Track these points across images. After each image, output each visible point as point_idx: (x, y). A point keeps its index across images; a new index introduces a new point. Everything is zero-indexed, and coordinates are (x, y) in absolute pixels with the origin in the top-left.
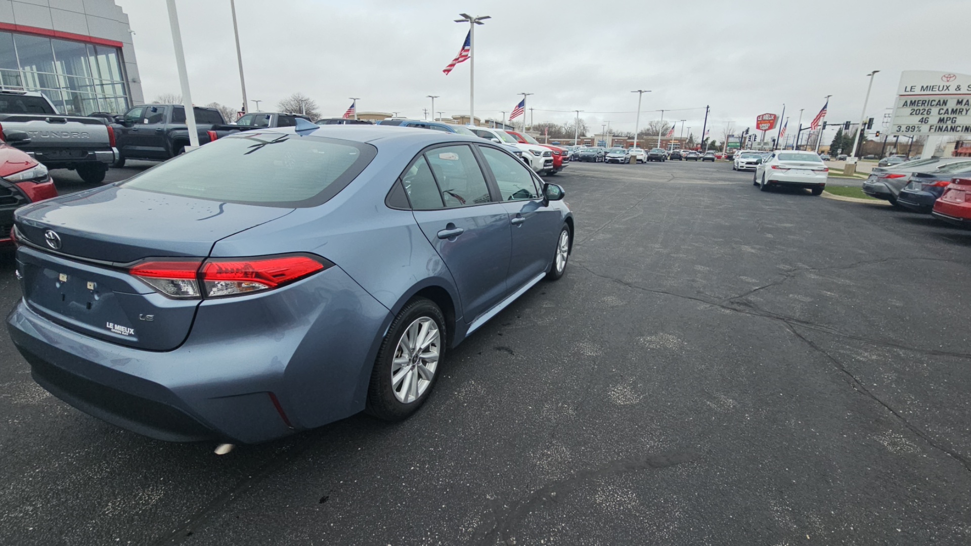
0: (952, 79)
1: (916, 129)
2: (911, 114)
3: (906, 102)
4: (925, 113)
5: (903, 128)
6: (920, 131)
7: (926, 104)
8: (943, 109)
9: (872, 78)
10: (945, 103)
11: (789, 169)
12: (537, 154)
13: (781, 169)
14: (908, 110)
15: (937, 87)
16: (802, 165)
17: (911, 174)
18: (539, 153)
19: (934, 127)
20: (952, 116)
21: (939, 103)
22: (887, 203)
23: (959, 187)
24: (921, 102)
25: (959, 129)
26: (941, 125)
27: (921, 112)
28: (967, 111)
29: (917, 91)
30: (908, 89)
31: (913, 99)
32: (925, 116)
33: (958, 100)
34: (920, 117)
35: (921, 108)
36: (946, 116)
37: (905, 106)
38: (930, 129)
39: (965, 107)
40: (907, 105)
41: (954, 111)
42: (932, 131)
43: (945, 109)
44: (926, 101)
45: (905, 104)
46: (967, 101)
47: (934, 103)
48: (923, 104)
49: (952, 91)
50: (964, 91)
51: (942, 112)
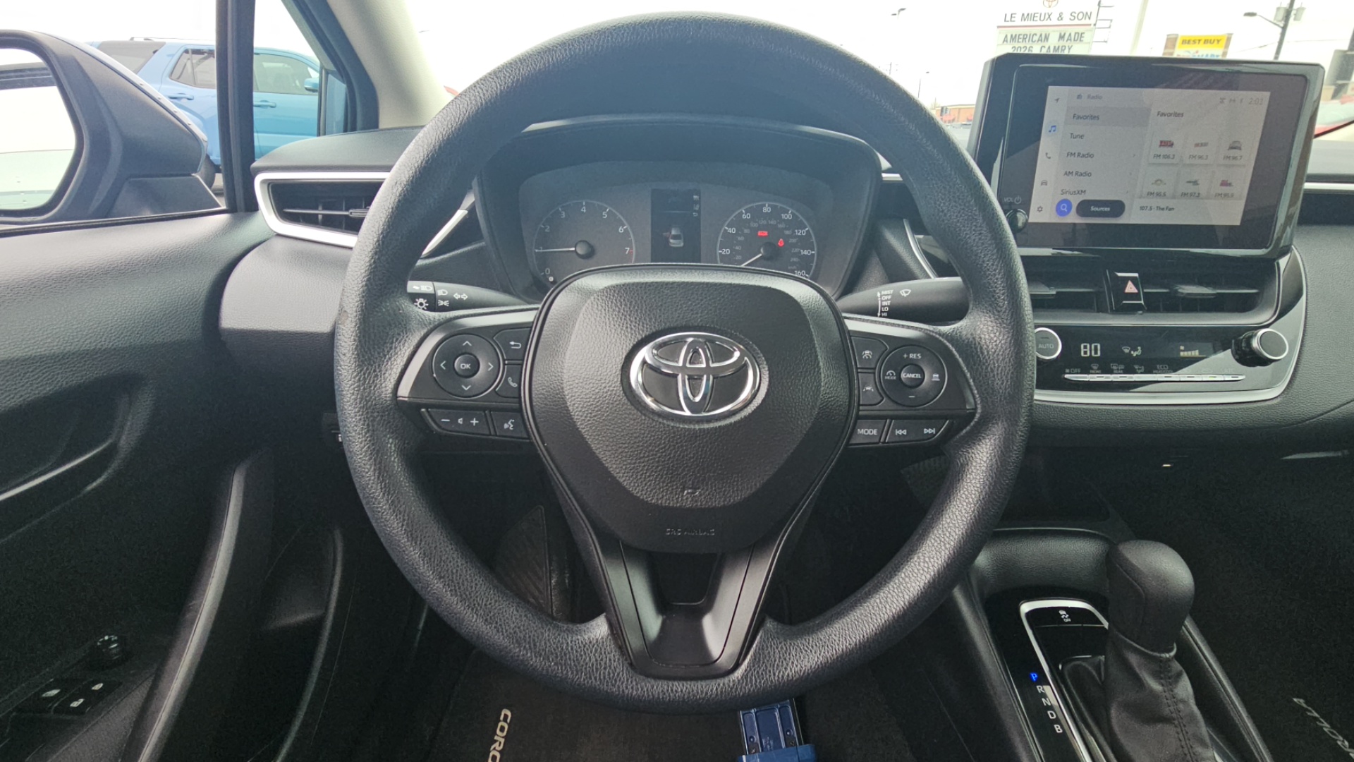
3: (1006, 36)
7: (1027, 40)
8: (1044, 47)
10: (1047, 38)
14: (1009, 48)
15: (1038, 15)
21: (1040, 40)
24: (1021, 37)
28: (1069, 49)
29: (1018, 21)
30: (1008, 18)
31: (1016, 31)
33: (1060, 34)
35: (1022, 45)
37: (1005, 43)
39: (1067, 44)
40: (1007, 41)
41: (1056, 49)
43: (1047, 47)
44: (1027, 35)
45: (1005, 40)
46: (1070, 35)
47: (1036, 38)
48: (1024, 39)
49: (1054, 21)
50: (1066, 21)
51: (1044, 50)
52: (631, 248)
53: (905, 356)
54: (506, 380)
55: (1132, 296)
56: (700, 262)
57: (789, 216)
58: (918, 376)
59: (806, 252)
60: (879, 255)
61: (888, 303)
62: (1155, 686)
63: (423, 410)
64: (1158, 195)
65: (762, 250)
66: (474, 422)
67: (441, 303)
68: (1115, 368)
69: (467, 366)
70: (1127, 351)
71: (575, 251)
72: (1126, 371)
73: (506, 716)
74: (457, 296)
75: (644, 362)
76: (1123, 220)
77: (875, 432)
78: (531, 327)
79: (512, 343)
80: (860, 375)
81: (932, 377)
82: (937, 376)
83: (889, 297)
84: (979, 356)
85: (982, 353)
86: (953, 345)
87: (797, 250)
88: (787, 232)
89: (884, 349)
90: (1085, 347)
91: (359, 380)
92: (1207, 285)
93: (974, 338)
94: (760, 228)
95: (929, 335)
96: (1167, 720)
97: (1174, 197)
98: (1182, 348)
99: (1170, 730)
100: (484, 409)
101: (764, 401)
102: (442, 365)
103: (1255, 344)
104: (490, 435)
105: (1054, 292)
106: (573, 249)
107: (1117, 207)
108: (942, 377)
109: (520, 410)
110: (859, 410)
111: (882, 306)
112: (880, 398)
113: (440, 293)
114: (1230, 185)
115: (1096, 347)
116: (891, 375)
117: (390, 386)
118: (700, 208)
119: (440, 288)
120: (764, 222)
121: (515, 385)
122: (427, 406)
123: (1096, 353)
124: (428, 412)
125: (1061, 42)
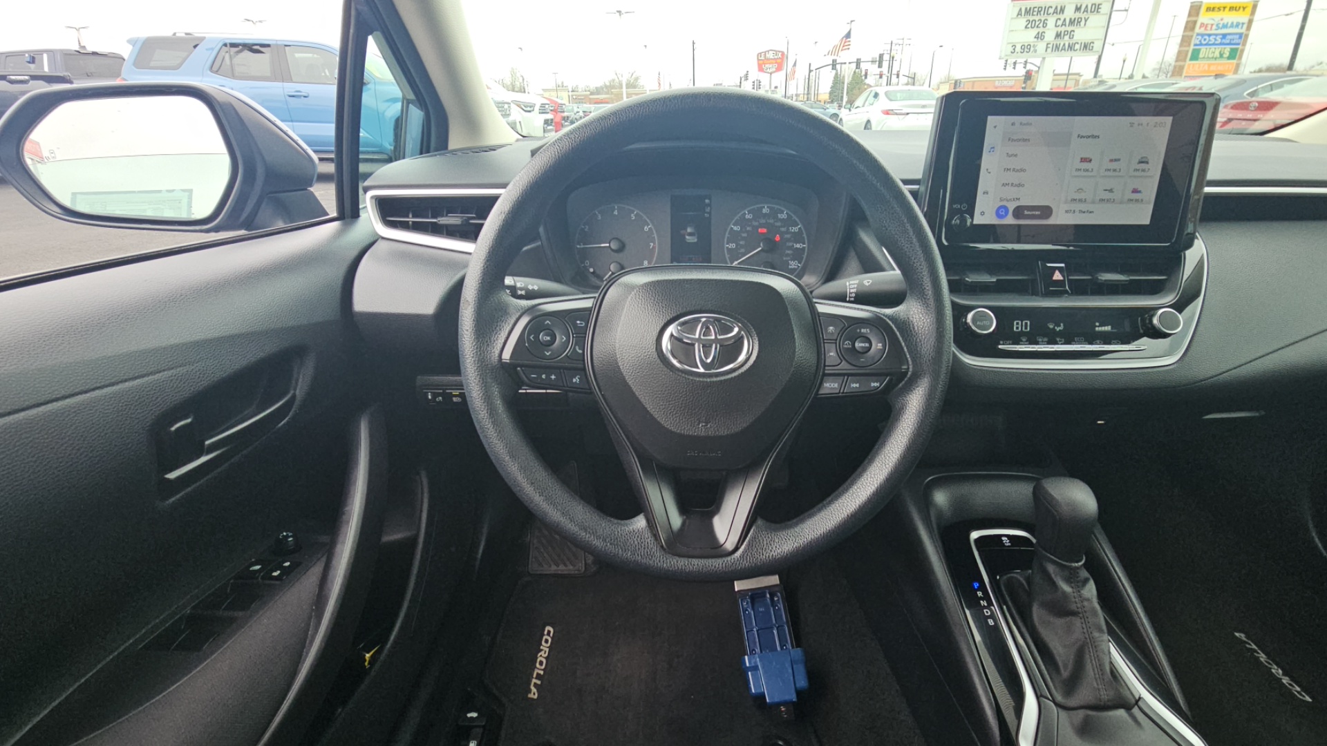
1: (1032, 49)
2: (1026, 27)
3: (1021, 9)
4: (1041, 25)
5: (1018, 49)
6: (1035, 51)
7: (1042, 13)
8: (1060, 19)
10: (1062, 10)
11: (908, 114)
13: (897, 114)
14: (1022, 22)
16: (924, 106)
19: (1050, 46)
20: (1069, 29)
21: (1055, 12)
24: (1036, 9)
25: (1077, 47)
26: (1058, 41)
27: (1037, 23)
28: (1086, 21)
31: (1028, 5)
32: (1041, 30)
33: (1077, 6)
34: (1034, 32)
35: (1036, 18)
36: (1063, 29)
37: (1019, 16)
38: (1047, 48)
39: (1083, 16)
40: (1021, 15)
41: (1072, 22)
42: (1049, 50)
43: (1062, 20)
44: (1042, 8)
45: (1019, 14)
46: (1087, 6)
47: (1051, 11)
48: (1039, 12)
51: (1060, 23)
52: (654, 244)
53: (858, 331)
54: (575, 348)
55: (1058, 282)
56: (710, 262)
57: (783, 216)
58: (867, 345)
59: (798, 246)
60: (855, 250)
61: (854, 290)
62: (1066, 588)
63: (519, 369)
64: (1080, 200)
65: (761, 245)
66: (553, 377)
67: (520, 292)
68: (1040, 340)
69: (548, 338)
70: (1051, 327)
71: (610, 247)
72: (1049, 343)
73: (549, 632)
74: (530, 287)
75: (672, 335)
76: (1051, 221)
77: (836, 385)
78: (591, 311)
79: (578, 322)
80: (826, 344)
81: (877, 346)
82: (881, 345)
83: (856, 286)
84: (911, 331)
85: (914, 328)
86: (893, 323)
87: (791, 244)
88: (783, 229)
89: (843, 325)
90: (1017, 324)
91: (477, 348)
92: (1121, 273)
93: (908, 318)
94: (762, 226)
95: (876, 315)
96: (1074, 614)
97: (1093, 202)
98: (1097, 324)
99: (1077, 622)
100: (559, 368)
101: (755, 362)
102: (531, 338)
103: (1155, 321)
104: (564, 386)
105: (995, 280)
106: (608, 245)
107: (1046, 211)
108: (884, 346)
109: (584, 369)
110: (824, 370)
111: (850, 293)
112: (840, 361)
113: (519, 285)
114: (1140, 192)
115: (1026, 324)
116: (847, 344)
117: (497, 352)
118: (711, 210)
119: (519, 281)
120: (763, 221)
121: (580, 351)
122: (521, 366)
123: (1026, 328)
124: (522, 370)
125: (1077, 14)
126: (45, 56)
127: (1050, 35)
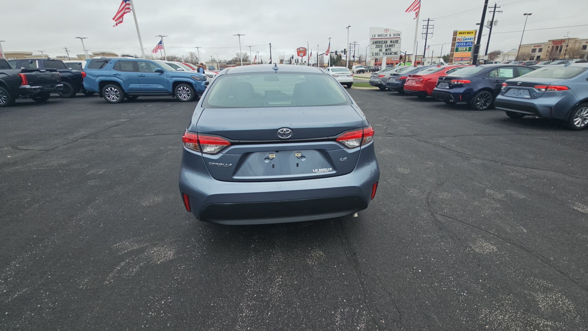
0: (388, 31)
1: (378, 54)
2: (376, 47)
3: (373, 42)
4: (380, 47)
5: (374, 54)
6: (380, 55)
9: (348, 29)
10: (387, 42)
11: (338, 76)
12: (211, 77)
13: (335, 76)
14: (374, 46)
15: (383, 35)
16: (343, 74)
17: (390, 74)
18: (212, 76)
19: (384, 53)
20: (390, 48)
21: (384, 43)
22: (378, 88)
23: (413, 78)
25: (393, 53)
26: (386, 52)
28: (394, 45)
29: (377, 37)
30: (373, 36)
31: (376, 40)
32: (381, 48)
33: (391, 41)
34: (378, 49)
35: (379, 44)
36: (387, 48)
38: (383, 54)
39: (393, 44)
41: (390, 46)
42: (384, 55)
44: (380, 41)
45: (373, 43)
46: (394, 41)
47: (383, 42)
48: (379, 43)
49: (388, 37)
50: (392, 36)
51: (386, 46)
125: (391, 43)
126: (37, 61)
127: (384, 50)
